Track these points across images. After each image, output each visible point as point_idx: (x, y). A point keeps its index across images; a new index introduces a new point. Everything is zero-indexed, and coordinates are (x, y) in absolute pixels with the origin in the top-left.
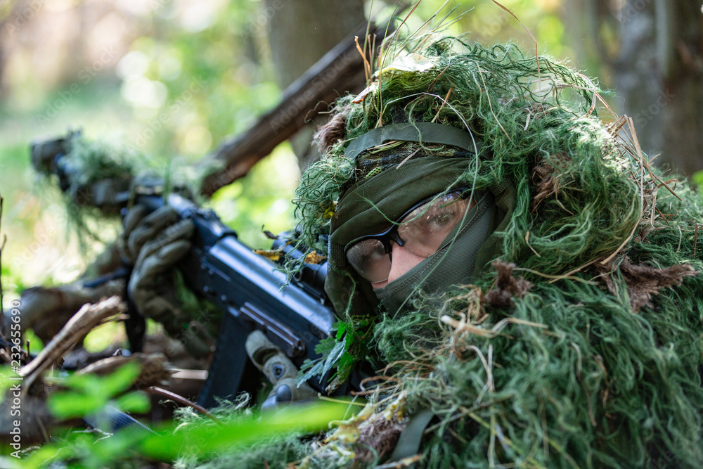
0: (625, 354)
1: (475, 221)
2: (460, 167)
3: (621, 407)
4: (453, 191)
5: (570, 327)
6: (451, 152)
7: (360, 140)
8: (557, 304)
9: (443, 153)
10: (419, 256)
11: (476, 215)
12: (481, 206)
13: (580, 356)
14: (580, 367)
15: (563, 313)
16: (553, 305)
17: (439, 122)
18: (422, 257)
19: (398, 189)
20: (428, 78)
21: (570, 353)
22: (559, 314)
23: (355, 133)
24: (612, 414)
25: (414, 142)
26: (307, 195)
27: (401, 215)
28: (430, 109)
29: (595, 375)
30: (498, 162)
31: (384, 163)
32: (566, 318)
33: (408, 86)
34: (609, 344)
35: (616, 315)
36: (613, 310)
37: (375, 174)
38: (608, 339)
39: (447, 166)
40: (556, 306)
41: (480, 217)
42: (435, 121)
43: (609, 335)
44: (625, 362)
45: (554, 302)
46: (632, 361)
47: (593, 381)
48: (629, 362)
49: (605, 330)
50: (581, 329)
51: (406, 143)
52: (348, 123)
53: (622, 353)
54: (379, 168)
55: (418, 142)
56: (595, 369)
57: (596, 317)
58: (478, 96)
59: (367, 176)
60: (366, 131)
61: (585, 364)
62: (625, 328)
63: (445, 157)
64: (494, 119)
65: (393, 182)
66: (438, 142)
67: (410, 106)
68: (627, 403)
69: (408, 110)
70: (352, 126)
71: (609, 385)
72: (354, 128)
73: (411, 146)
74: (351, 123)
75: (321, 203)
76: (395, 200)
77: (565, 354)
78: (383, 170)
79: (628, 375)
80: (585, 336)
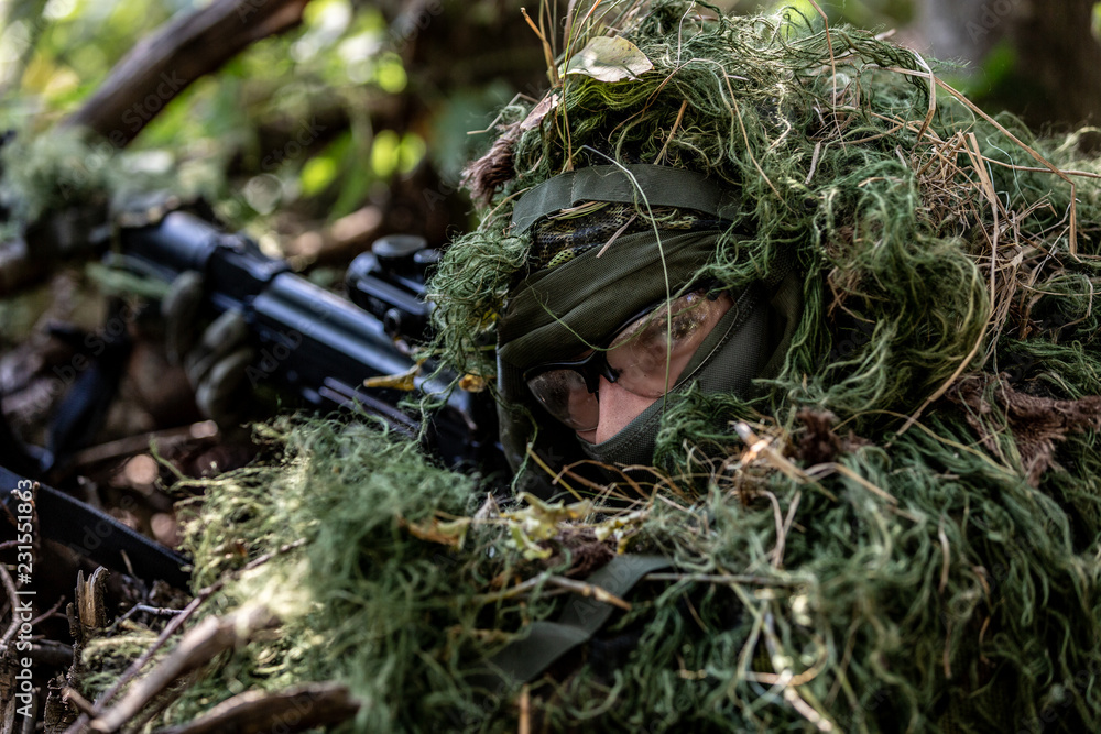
0: (1020, 560)
1: (735, 331)
2: (702, 248)
3: (1008, 650)
4: (695, 288)
5: (939, 509)
6: (689, 221)
7: (537, 193)
8: (916, 471)
9: (674, 223)
10: (644, 396)
11: (737, 322)
12: (744, 305)
13: (947, 561)
14: (945, 579)
15: (926, 483)
16: (910, 470)
17: (667, 164)
18: (649, 397)
19: (600, 290)
20: (645, 88)
21: (931, 552)
22: (920, 485)
23: (530, 179)
24: (991, 659)
25: (626, 205)
26: (452, 292)
27: (608, 335)
28: (651, 137)
29: (969, 595)
30: (764, 240)
31: (577, 242)
32: (932, 492)
33: (611, 102)
34: (998, 544)
35: (1007, 492)
36: (1000, 483)
37: (563, 262)
38: (995, 536)
39: (681, 248)
40: (915, 471)
41: (742, 325)
42: (660, 163)
43: (997, 528)
44: (1020, 575)
45: (913, 465)
46: (1033, 573)
47: (962, 606)
48: (1028, 576)
49: (990, 518)
50: (955, 513)
51: (612, 205)
52: (517, 161)
53: (1019, 561)
54: (569, 251)
55: (633, 204)
56: (970, 584)
57: (977, 494)
58: (729, 121)
59: (551, 263)
60: (546, 177)
61: (955, 575)
62: (1022, 517)
63: (678, 230)
64: (754, 166)
65: (593, 277)
66: (667, 204)
67: (619, 131)
68: (1020, 646)
69: (615, 139)
70: (524, 165)
71: (992, 610)
72: (527, 169)
73: (620, 211)
74: (522, 160)
75: (478, 303)
76: (598, 309)
77: (923, 551)
78: (576, 255)
79: (1025, 598)
80: (960, 524)
